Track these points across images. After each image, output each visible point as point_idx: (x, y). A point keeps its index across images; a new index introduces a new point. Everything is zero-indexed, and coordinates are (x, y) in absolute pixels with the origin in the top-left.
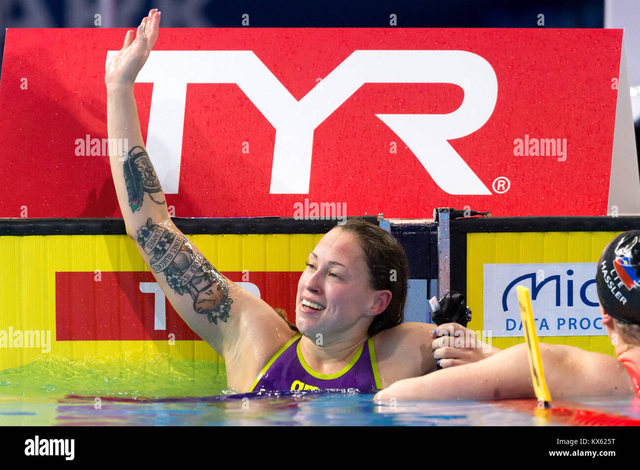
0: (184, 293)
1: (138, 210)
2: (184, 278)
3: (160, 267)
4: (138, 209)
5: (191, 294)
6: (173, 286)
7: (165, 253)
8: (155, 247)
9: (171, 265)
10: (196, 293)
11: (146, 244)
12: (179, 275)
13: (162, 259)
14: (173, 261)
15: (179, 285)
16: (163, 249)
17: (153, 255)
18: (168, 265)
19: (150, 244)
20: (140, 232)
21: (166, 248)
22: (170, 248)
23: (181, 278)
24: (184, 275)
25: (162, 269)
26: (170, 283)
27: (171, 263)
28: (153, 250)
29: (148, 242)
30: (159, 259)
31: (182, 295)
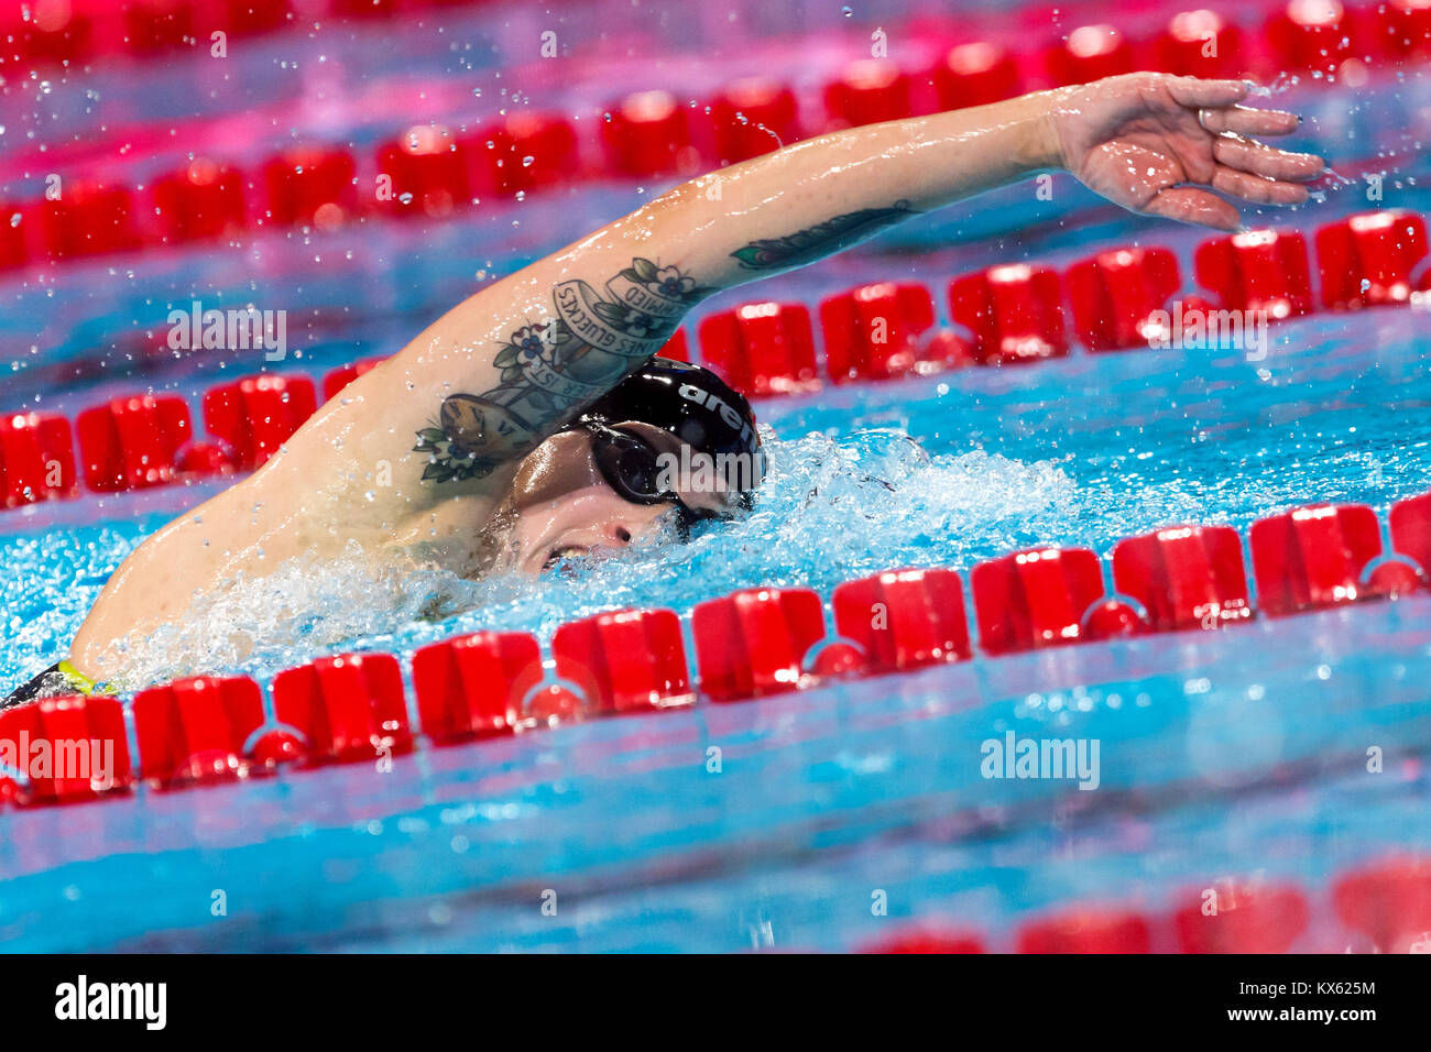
0: (501, 371)
1: (740, 265)
2: (545, 373)
3: (574, 312)
4: (745, 264)
5: (498, 388)
6: (518, 341)
7: (617, 328)
8: (631, 309)
9: (582, 343)
10: (503, 400)
11: (639, 286)
12: (553, 361)
13: (596, 320)
14: (593, 347)
15: (522, 358)
16: (628, 325)
17: (607, 300)
18: (581, 334)
19: (639, 296)
20: (672, 274)
21: (632, 330)
22: (631, 338)
23: (544, 366)
24: (556, 375)
25: (566, 315)
26: (527, 335)
27: (586, 343)
28: (621, 302)
29: (645, 291)
30: (596, 313)
31: (495, 365)
